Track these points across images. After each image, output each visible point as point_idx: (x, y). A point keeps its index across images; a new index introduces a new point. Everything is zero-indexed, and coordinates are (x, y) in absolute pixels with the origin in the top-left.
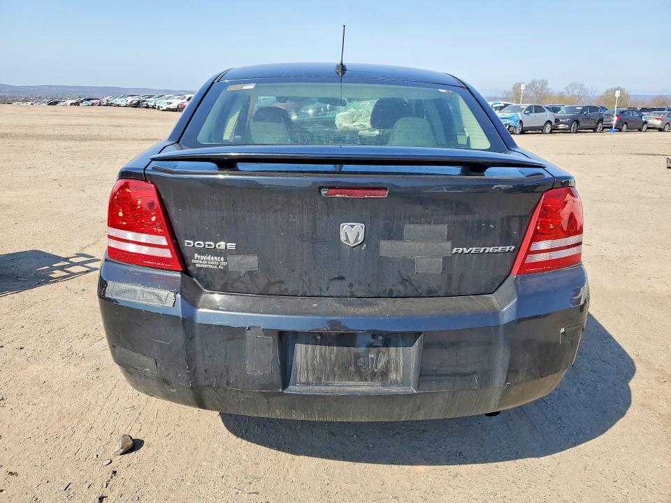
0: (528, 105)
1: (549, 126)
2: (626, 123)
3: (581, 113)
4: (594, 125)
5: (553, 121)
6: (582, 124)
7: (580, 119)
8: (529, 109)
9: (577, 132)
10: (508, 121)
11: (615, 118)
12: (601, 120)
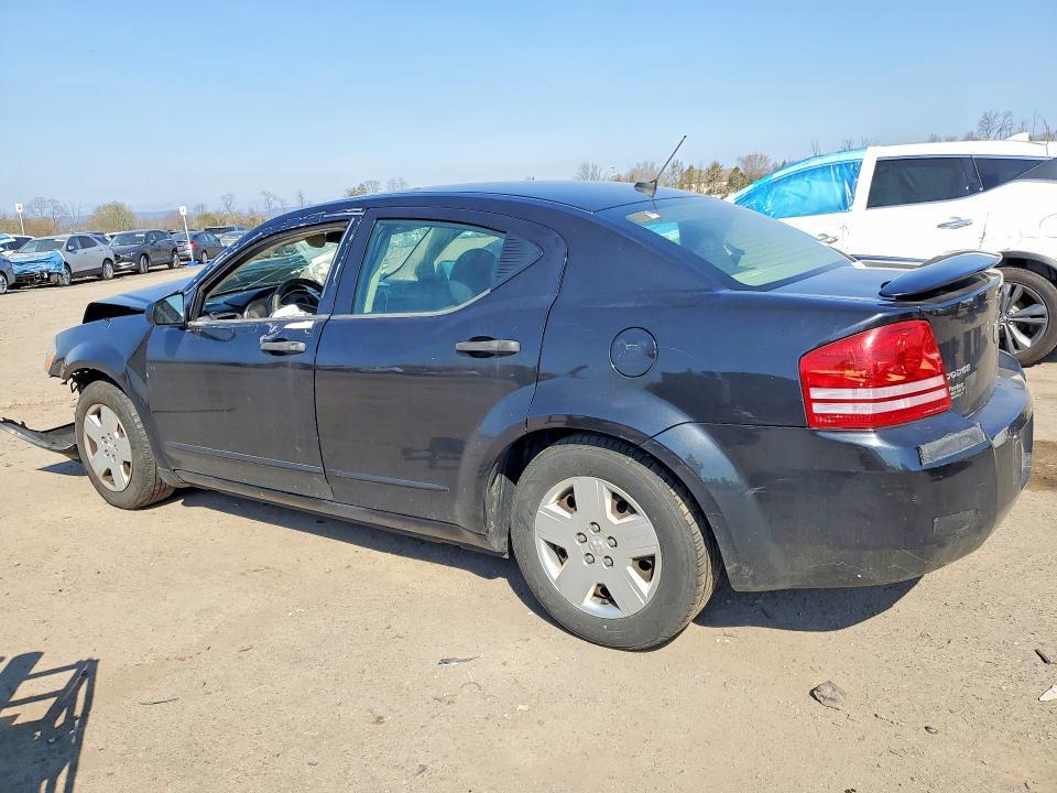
0: (69, 236)
1: (108, 266)
2: (205, 251)
3: (146, 242)
4: (168, 258)
5: (112, 258)
6: (153, 258)
7: (148, 252)
8: (71, 241)
9: (150, 271)
10: (44, 267)
11: (190, 246)
12: (175, 250)
